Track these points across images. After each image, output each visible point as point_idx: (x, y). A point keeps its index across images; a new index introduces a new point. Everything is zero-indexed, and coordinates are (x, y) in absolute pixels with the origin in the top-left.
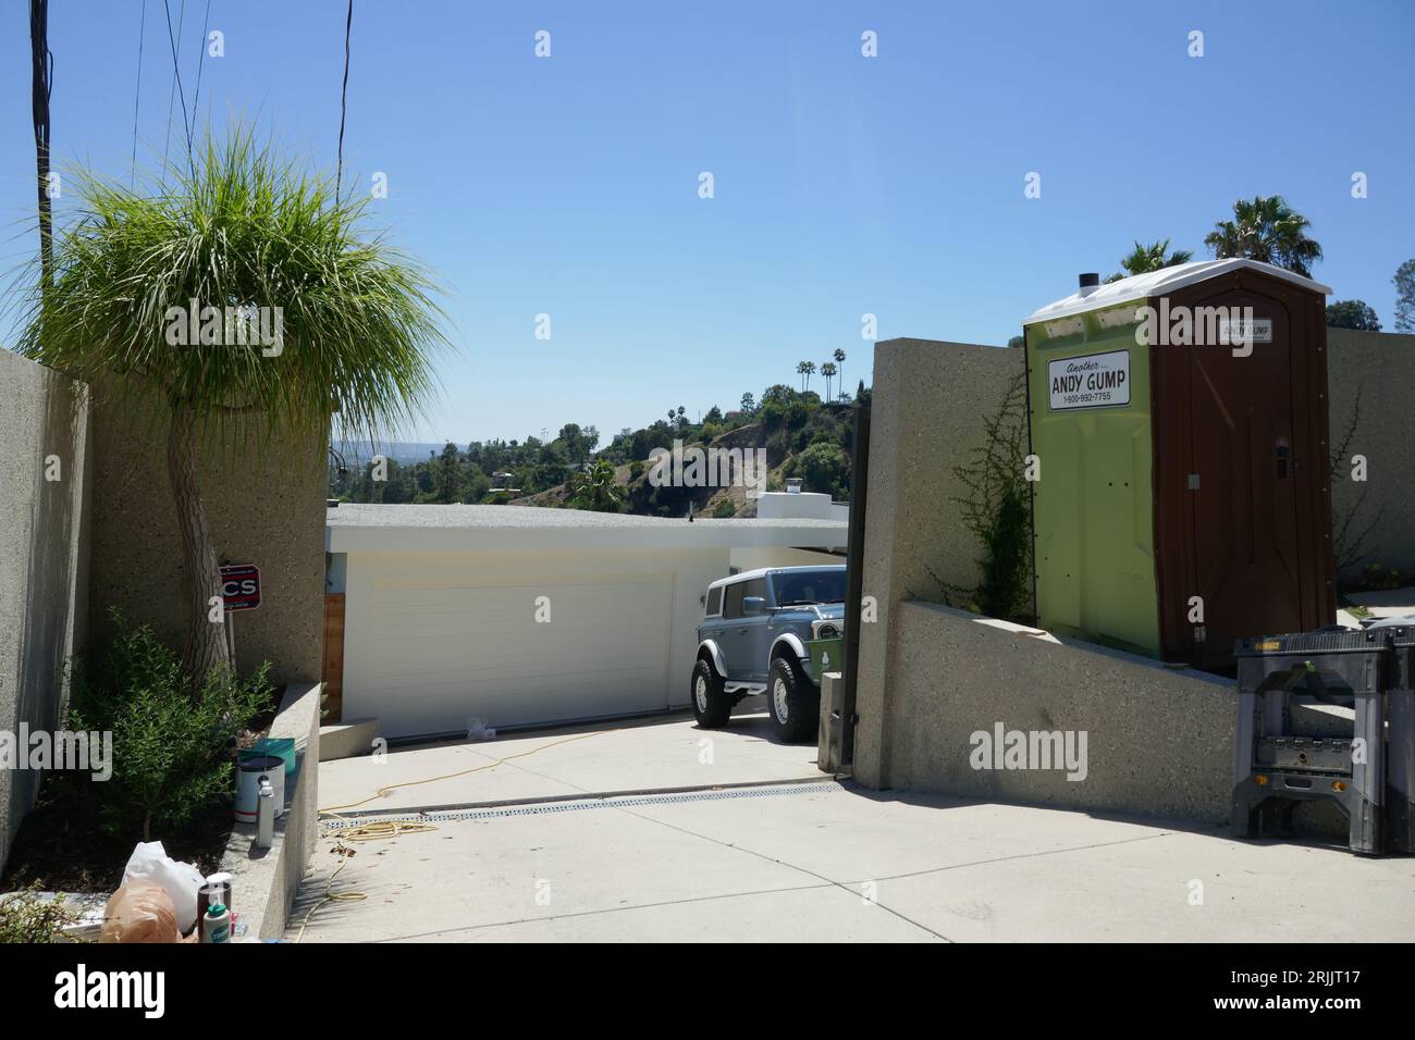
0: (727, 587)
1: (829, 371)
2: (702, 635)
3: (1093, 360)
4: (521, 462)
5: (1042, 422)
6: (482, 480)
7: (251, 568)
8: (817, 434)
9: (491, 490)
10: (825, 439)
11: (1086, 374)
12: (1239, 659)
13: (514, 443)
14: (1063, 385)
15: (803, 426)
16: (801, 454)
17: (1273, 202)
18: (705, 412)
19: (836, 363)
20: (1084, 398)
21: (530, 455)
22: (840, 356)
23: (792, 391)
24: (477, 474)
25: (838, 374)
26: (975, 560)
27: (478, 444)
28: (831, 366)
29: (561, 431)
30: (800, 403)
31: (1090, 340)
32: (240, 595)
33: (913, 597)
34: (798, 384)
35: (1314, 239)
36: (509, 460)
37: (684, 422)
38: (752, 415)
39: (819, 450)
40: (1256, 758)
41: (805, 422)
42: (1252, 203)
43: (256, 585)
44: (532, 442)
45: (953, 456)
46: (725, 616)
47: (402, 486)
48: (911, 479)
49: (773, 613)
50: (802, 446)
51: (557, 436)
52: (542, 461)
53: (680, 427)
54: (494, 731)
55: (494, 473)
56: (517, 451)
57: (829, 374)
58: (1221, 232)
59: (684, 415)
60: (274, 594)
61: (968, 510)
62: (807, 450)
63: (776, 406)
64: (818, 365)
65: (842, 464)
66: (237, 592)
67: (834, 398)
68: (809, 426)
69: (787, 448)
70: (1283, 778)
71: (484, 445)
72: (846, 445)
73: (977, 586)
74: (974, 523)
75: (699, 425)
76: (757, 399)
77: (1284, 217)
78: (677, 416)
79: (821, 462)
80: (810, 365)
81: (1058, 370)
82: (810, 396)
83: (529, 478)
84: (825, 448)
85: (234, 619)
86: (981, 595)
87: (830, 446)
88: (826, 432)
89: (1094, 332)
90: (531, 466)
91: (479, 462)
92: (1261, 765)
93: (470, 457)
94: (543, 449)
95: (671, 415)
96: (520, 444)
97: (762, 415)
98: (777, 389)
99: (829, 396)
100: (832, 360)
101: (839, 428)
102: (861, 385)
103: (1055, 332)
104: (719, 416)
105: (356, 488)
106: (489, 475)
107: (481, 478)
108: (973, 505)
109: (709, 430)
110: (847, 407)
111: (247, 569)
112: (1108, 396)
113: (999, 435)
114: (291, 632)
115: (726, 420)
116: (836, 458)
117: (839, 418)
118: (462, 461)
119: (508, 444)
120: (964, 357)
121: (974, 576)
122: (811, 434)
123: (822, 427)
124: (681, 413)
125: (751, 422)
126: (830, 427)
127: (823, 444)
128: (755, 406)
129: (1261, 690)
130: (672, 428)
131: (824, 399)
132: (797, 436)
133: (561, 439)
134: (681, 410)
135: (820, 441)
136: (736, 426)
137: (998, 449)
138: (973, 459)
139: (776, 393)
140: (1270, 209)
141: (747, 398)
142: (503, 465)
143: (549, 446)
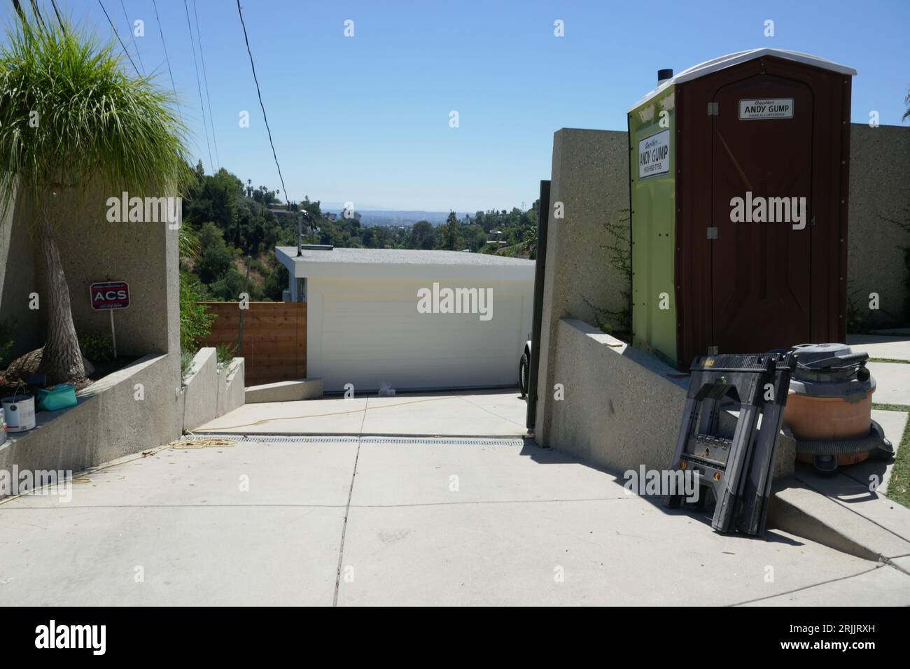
3: (656, 138)
4: (508, 224)
5: (636, 188)
6: (483, 235)
7: (123, 283)
9: (488, 242)
11: (652, 148)
12: (693, 372)
13: (504, 212)
14: (644, 159)
20: (652, 167)
21: (514, 220)
24: (480, 231)
26: (621, 291)
27: (482, 213)
29: (534, 204)
31: (656, 122)
32: (117, 299)
33: (567, 317)
36: (500, 222)
40: (685, 450)
43: (127, 294)
44: (516, 211)
45: (603, 215)
47: (434, 239)
48: (569, 231)
51: (531, 207)
52: (521, 223)
54: (394, 391)
55: (491, 231)
56: (505, 217)
60: (138, 299)
61: (616, 255)
66: (115, 298)
70: (693, 466)
71: (485, 213)
73: (622, 310)
74: (620, 264)
81: (642, 148)
83: (512, 233)
85: (114, 314)
86: (625, 317)
90: (514, 227)
91: (481, 224)
92: (686, 454)
93: (476, 221)
94: (521, 216)
96: (508, 212)
103: (644, 118)
105: (408, 240)
106: (487, 232)
107: (481, 234)
108: (619, 251)
111: (120, 284)
112: (660, 166)
114: (149, 323)
118: (471, 223)
119: (501, 213)
120: (614, 141)
129: (699, 397)
133: (533, 209)
138: (620, 217)
142: (496, 226)
143: (526, 214)
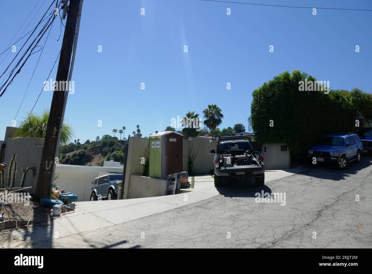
0: (99, 178)
1: (121, 132)
2: (93, 188)
3: (156, 142)
5: (151, 150)
8: (117, 148)
10: (119, 150)
11: (155, 144)
12: (167, 177)
14: (153, 145)
15: (113, 146)
16: (112, 154)
17: (215, 106)
18: (85, 141)
19: (123, 130)
20: (155, 147)
22: (124, 128)
23: (111, 136)
25: (123, 133)
28: (122, 131)
30: (113, 140)
31: (156, 140)
33: (133, 174)
34: (112, 135)
35: (222, 114)
37: (79, 143)
38: (99, 142)
39: (117, 153)
41: (114, 145)
42: (211, 105)
46: (98, 184)
49: (109, 182)
50: (112, 151)
53: (78, 145)
57: (121, 133)
58: (206, 110)
59: (79, 141)
62: (114, 152)
63: (106, 140)
64: (118, 130)
65: (123, 157)
67: (122, 139)
68: (115, 146)
69: (108, 152)
72: (124, 152)
73: (142, 173)
75: (83, 144)
76: (101, 138)
77: (217, 109)
78: (77, 141)
79: (117, 156)
80: (116, 130)
81: (153, 143)
82: (115, 138)
84: (119, 152)
87: (120, 152)
88: (119, 148)
89: (156, 139)
92: (168, 188)
95: (75, 141)
97: (102, 142)
98: (107, 136)
99: (120, 138)
100: (122, 129)
101: (123, 147)
102: (129, 136)
103: (153, 138)
104: (90, 142)
109: (87, 146)
110: (125, 142)
112: (157, 147)
113: (147, 151)
115: (91, 143)
116: (122, 155)
117: (123, 144)
121: (142, 171)
122: (115, 148)
123: (118, 147)
124: (78, 141)
125: (99, 144)
126: (120, 147)
127: (118, 151)
128: (100, 140)
129: (169, 180)
130: (75, 145)
131: (119, 139)
132: (111, 149)
134: (78, 140)
135: (117, 150)
136: (94, 145)
137: (146, 153)
139: (106, 137)
140: (215, 107)
141: (98, 138)
